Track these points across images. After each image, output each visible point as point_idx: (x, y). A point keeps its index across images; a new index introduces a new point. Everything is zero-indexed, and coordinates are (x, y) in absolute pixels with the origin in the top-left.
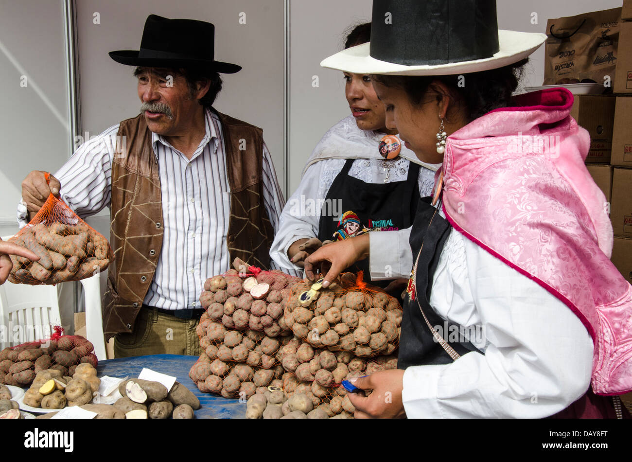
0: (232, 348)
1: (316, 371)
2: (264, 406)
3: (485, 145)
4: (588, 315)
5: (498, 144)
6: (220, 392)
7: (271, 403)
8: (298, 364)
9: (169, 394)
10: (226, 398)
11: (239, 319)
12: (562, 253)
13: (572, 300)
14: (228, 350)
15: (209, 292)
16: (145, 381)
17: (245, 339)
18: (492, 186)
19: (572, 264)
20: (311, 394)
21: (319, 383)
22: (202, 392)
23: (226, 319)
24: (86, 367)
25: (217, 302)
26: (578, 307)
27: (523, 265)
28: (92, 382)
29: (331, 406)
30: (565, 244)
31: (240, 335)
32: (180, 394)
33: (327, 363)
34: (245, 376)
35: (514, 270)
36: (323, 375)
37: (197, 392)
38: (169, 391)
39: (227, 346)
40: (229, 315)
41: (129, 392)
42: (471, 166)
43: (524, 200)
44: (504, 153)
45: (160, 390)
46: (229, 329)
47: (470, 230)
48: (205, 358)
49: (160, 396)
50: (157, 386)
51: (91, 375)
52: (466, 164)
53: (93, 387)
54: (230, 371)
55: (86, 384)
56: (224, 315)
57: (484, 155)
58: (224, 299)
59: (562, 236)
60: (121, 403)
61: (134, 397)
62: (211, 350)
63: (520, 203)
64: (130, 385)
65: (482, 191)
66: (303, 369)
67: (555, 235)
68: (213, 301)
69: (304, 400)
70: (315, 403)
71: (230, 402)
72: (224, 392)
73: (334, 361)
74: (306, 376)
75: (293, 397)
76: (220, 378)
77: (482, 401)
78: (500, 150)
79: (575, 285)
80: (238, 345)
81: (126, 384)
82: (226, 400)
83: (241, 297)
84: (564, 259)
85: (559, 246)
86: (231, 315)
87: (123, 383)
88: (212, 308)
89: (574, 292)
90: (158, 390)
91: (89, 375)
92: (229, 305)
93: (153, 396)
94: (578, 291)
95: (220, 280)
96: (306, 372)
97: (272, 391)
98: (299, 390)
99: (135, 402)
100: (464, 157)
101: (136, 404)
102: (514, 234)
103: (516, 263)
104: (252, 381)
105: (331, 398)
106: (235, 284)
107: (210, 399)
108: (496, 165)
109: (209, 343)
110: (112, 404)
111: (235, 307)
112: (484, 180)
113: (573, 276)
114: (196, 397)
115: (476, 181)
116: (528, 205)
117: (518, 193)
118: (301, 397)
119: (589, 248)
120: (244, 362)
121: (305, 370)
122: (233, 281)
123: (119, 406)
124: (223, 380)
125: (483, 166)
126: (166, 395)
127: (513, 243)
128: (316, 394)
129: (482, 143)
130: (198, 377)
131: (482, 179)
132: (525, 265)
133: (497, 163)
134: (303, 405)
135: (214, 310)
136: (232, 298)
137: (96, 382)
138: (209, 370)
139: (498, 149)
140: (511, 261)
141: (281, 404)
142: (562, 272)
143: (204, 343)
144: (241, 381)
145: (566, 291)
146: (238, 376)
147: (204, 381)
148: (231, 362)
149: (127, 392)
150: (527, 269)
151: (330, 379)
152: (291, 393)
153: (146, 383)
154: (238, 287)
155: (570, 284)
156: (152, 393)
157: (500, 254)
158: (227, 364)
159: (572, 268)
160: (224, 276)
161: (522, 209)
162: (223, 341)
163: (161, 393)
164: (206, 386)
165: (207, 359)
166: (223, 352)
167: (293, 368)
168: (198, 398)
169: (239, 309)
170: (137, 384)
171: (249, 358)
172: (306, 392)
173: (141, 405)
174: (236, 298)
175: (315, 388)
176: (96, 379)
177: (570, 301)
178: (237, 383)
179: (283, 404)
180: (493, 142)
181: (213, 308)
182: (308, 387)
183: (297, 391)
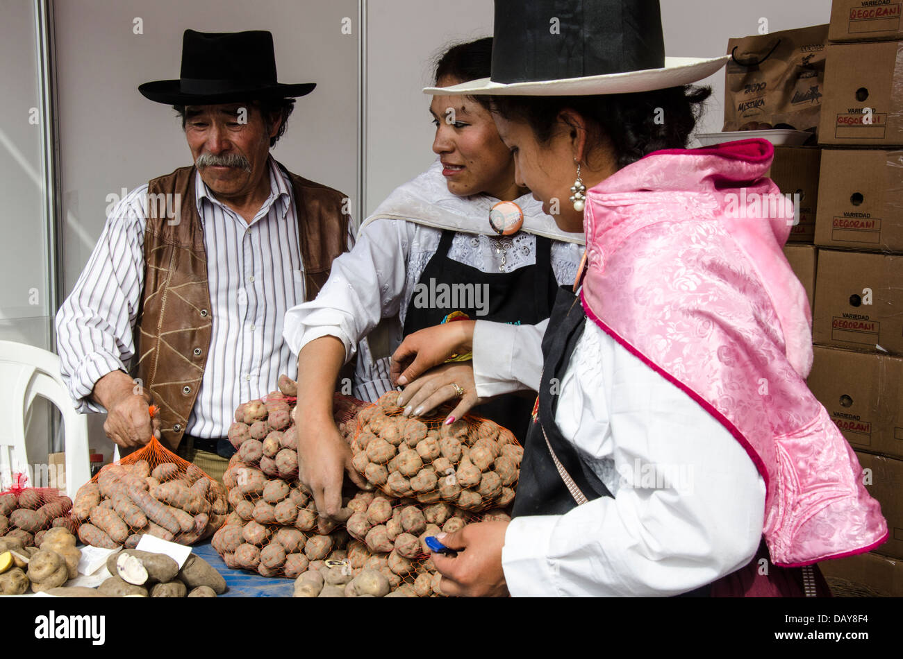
0: (274, 504)
1: (396, 535)
2: (319, 589)
3: (636, 201)
4: (758, 445)
5: (654, 201)
6: (257, 568)
7: (329, 583)
8: (369, 527)
9: (181, 571)
10: (265, 577)
11: (285, 463)
12: (725, 354)
13: (734, 421)
14: (268, 508)
15: (241, 424)
16: (146, 552)
17: (294, 492)
18: (637, 255)
19: (738, 371)
20: (387, 570)
21: (400, 555)
22: (230, 568)
23: (266, 463)
24: (59, 534)
25: (253, 438)
26: (744, 433)
27: (669, 367)
28: (68, 555)
29: (415, 587)
30: (731, 344)
31: (286, 487)
32: (198, 571)
33: (413, 525)
34: (292, 545)
35: (656, 374)
36: (406, 541)
37: (223, 569)
38: (180, 567)
39: (267, 502)
40: (270, 458)
41: (122, 569)
42: (616, 230)
43: (678, 276)
44: (659, 213)
45: (168, 565)
46: (270, 477)
47: (605, 317)
48: (236, 519)
49: (167, 575)
50: (163, 560)
51: (67, 545)
52: (609, 228)
53: (70, 561)
54: (270, 537)
55: (59, 557)
56: (264, 458)
57: (633, 214)
58: (263, 435)
59: (727, 330)
60: (109, 585)
61: (129, 576)
62: (243, 507)
63: (672, 280)
64: (123, 559)
65: (624, 262)
66: (377, 534)
67: (717, 328)
68: (248, 437)
69: (376, 579)
70: (393, 583)
71: (270, 583)
72: (262, 569)
73: (421, 521)
74: (381, 544)
75: (361, 575)
76: (256, 548)
77: (604, 559)
78: (655, 209)
79: (741, 401)
80: (283, 500)
81: (118, 557)
82: (264, 580)
83: (288, 431)
84: (727, 364)
85: (722, 345)
86: (273, 457)
87: (114, 557)
88: (246, 447)
89: (738, 410)
90: (164, 566)
91: (64, 545)
92: (270, 443)
93: (157, 574)
94: (745, 409)
95: (258, 407)
96: (381, 539)
97: (331, 566)
98: (370, 565)
99: (131, 584)
100: (608, 218)
101: (131, 587)
102: (661, 323)
103: (659, 365)
104: (303, 552)
105: (416, 576)
106: (279, 412)
107: (242, 578)
108: (647, 228)
109: (241, 497)
110: (96, 588)
111: (279, 446)
112: (628, 248)
113: (739, 388)
114: (220, 576)
115: (619, 249)
116: (683, 283)
117: (672, 267)
118: (372, 575)
119: (764, 350)
120: (291, 525)
121: (380, 536)
122: (277, 408)
123: (106, 589)
124: (261, 550)
125: (631, 230)
126: (175, 573)
127: (658, 336)
128: (395, 570)
129: (632, 199)
130: (224, 546)
131: (627, 246)
132: (671, 367)
133: (649, 226)
134: (375, 586)
135: (248, 449)
136: (275, 433)
137: (73, 555)
138: (240, 537)
139: (652, 208)
140: (654, 361)
141: (343, 585)
142: (723, 381)
143: (234, 497)
144: (287, 553)
145: (726, 408)
146: (283, 545)
147: (234, 552)
148: (273, 524)
149: (119, 569)
150: (673, 373)
151: (416, 547)
152: (359, 570)
153: (148, 555)
154: (283, 417)
155: (733, 398)
156: (155, 571)
157: (640, 351)
158: (266, 528)
159: (738, 376)
160: (264, 401)
161: (675, 288)
162: (261, 494)
163: (169, 569)
164: (236, 559)
165: (239, 521)
166: (262, 510)
167: (362, 533)
168: (224, 576)
169: (285, 448)
170: (133, 557)
171: (299, 519)
172: (380, 568)
173: (140, 588)
174: (281, 433)
175: (394, 560)
176: (74, 550)
177: (732, 422)
178: (282, 555)
179: (346, 585)
180: (647, 198)
181: (248, 447)
182: (383, 560)
183: (367, 567)
